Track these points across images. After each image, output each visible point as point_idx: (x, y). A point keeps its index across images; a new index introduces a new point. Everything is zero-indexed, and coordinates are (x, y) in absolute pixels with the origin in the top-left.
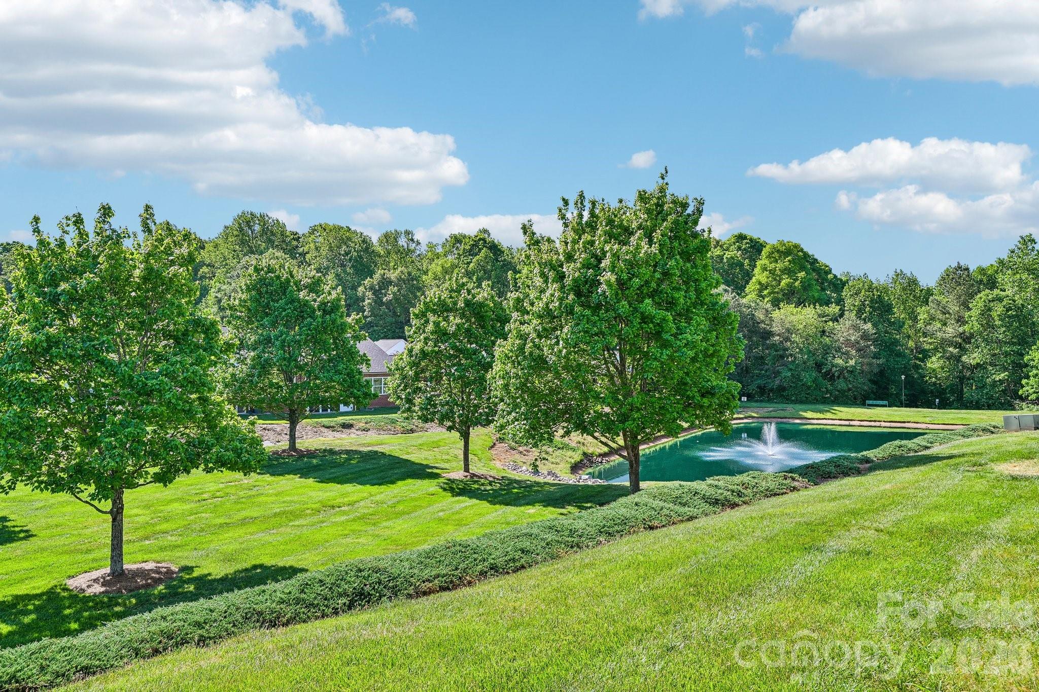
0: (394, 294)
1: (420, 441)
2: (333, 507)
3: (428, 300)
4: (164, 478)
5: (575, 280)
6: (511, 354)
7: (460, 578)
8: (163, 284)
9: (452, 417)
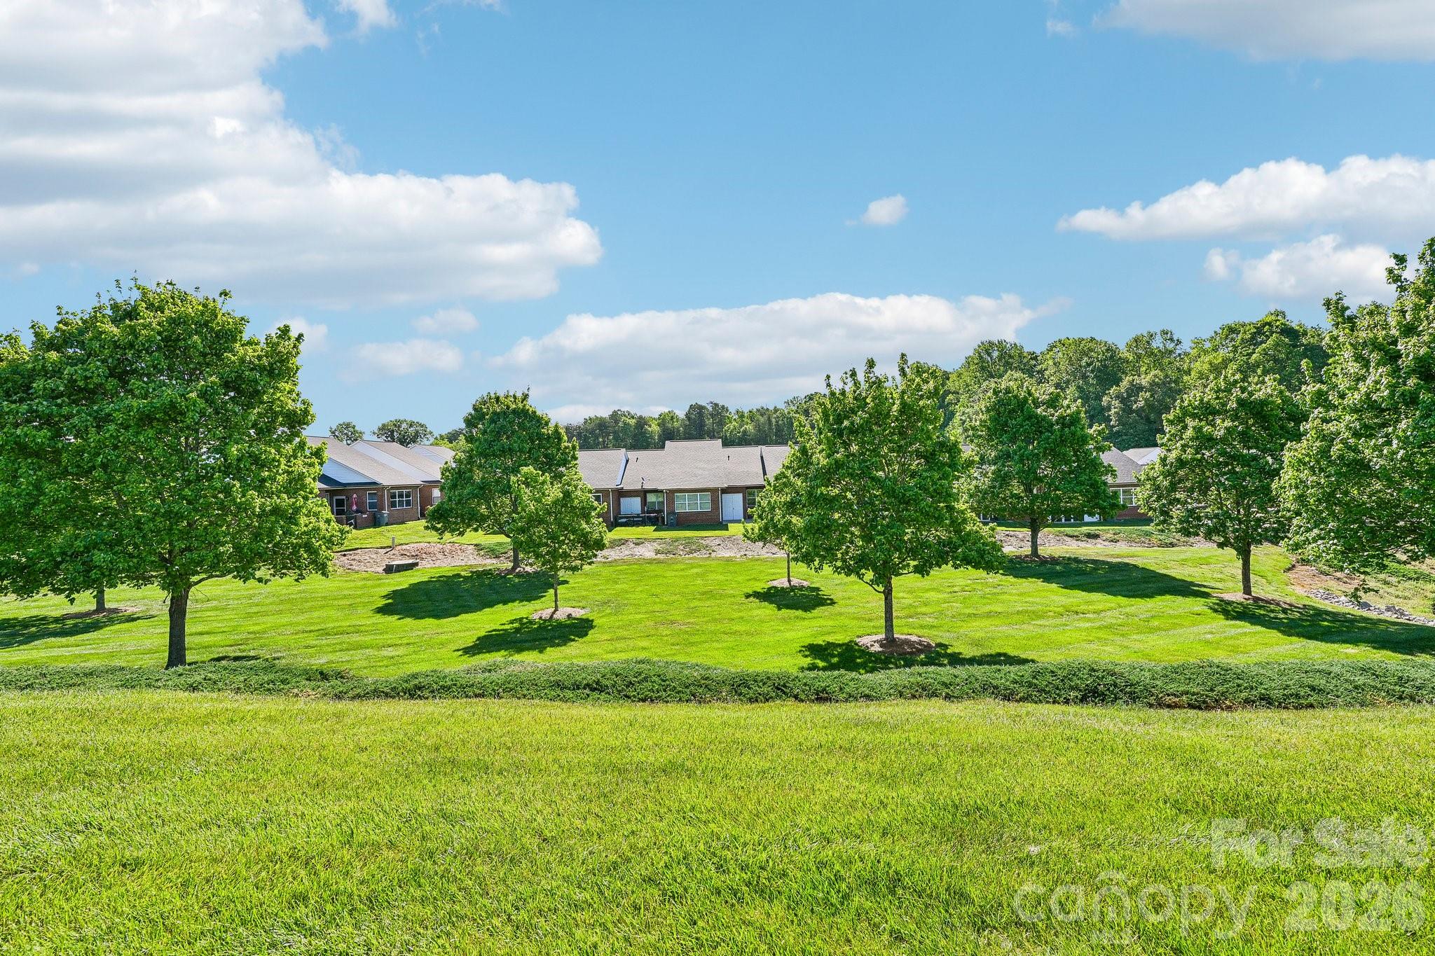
0: (1146, 400)
1: (1182, 556)
2: (1077, 613)
3: (1186, 404)
4: (922, 570)
5: (1418, 359)
6: (1307, 459)
7: (1216, 700)
8: (914, 415)
9: (1224, 531)
